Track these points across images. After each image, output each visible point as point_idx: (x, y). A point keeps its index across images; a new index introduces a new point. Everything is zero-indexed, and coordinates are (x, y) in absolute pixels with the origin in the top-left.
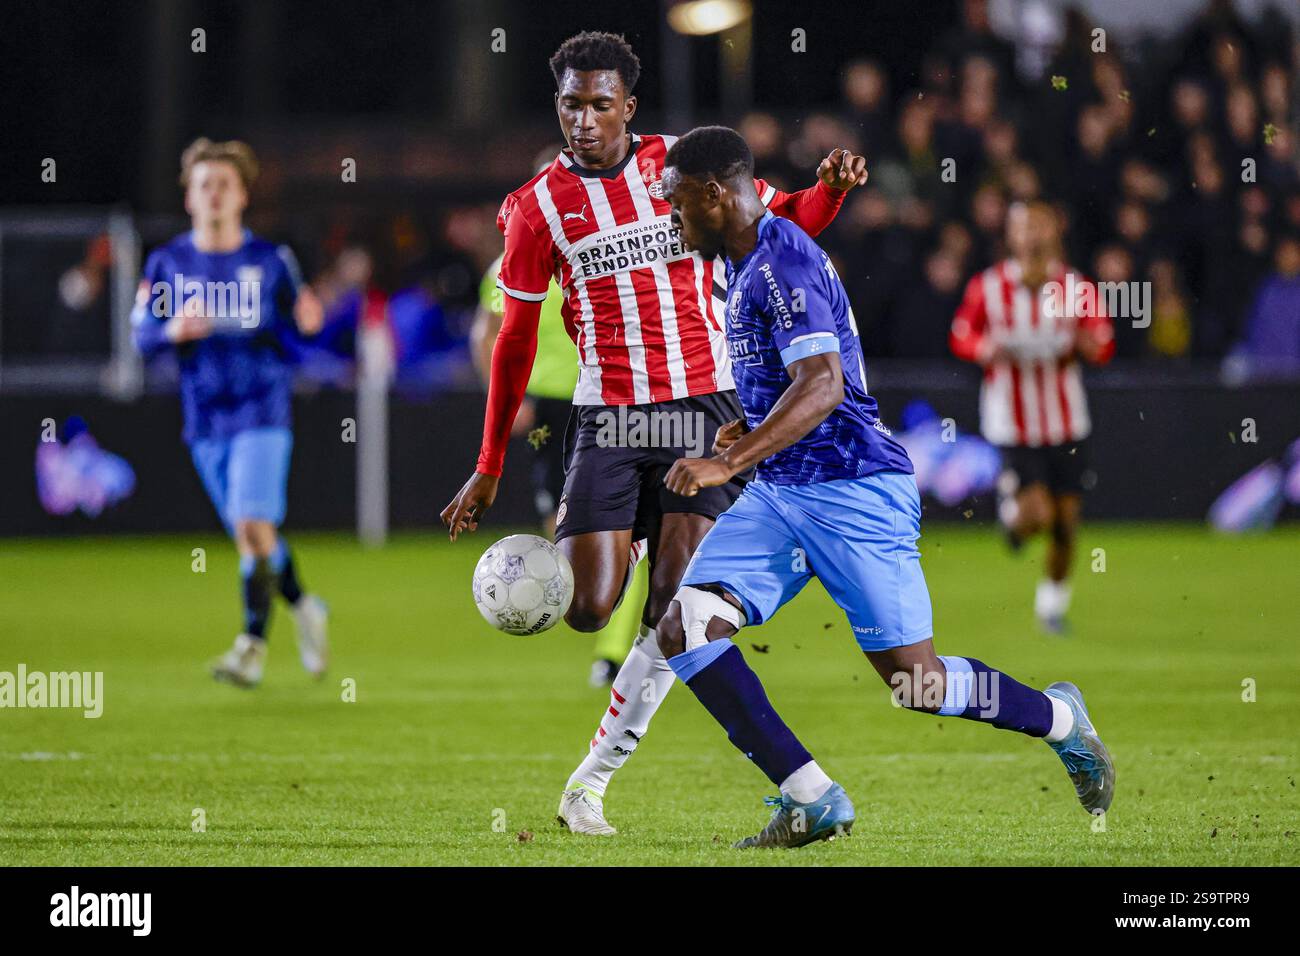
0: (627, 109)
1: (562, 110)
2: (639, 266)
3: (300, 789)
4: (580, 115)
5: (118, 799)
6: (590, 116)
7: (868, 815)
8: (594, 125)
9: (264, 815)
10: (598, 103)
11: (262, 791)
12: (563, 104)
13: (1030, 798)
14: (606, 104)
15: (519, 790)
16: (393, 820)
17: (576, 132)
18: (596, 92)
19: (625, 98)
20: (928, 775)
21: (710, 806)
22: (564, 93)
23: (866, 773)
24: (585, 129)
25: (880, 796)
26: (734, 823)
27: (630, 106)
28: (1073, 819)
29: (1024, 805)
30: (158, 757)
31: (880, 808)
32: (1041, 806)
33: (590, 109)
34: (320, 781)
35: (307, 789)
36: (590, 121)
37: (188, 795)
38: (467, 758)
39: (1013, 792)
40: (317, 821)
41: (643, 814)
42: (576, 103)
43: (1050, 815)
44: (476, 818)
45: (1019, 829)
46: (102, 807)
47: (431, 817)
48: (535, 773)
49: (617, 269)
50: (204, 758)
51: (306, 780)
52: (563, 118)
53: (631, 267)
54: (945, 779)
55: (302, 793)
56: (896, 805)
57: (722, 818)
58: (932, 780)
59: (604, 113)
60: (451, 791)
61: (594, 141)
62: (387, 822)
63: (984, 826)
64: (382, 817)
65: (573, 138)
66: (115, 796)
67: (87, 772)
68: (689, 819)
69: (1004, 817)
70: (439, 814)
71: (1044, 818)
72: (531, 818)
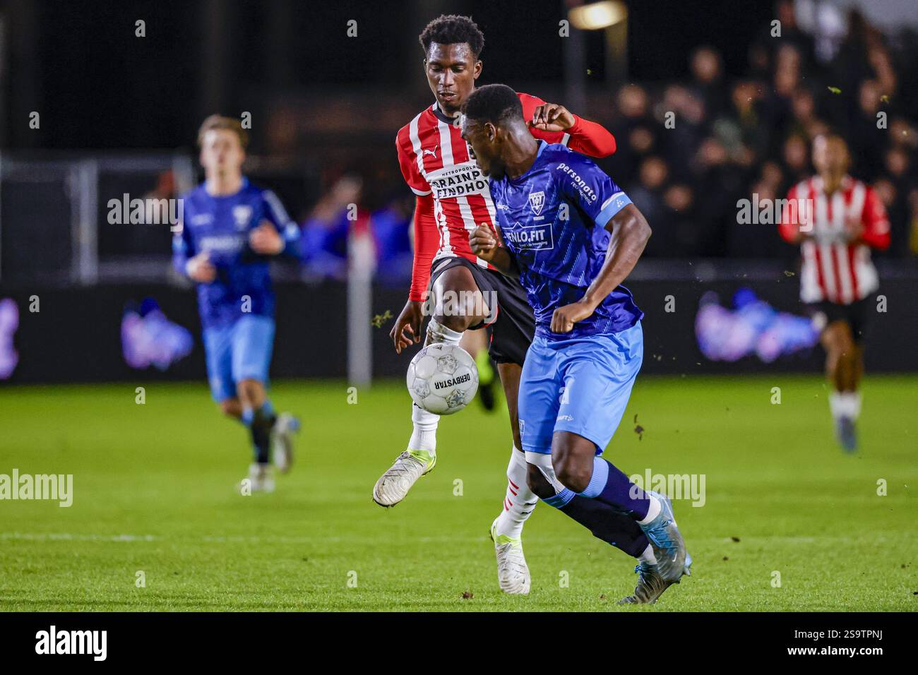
0: (475, 70)
1: (429, 72)
2: (471, 193)
3: (309, 561)
4: (442, 76)
5: (180, 569)
6: (450, 77)
7: (710, 580)
8: (453, 83)
9: (283, 580)
10: (456, 67)
11: (281, 563)
12: (430, 68)
13: (824, 569)
14: (461, 68)
15: (464, 563)
16: (374, 583)
17: (441, 89)
18: (452, 60)
19: (475, 62)
20: (752, 552)
21: (598, 574)
22: (431, 60)
23: (708, 551)
24: (446, 86)
25: (718, 567)
26: (615, 586)
27: (478, 67)
28: (854, 583)
29: (820, 573)
30: (208, 539)
31: (718, 575)
32: (832, 575)
33: (450, 71)
34: (322, 556)
35: (314, 561)
36: (450, 80)
37: (230, 566)
38: (425, 540)
39: (812, 564)
40: (320, 584)
41: (550, 580)
42: (440, 67)
43: (838, 581)
44: (433, 582)
45: (817, 590)
46: (168, 575)
47: (401, 582)
48: (474, 551)
49: (457, 194)
50: (241, 539)
51: (313, 556)
52: (431, 79)
53: (466, 193)
54: (763, 555)
55: (310, 564)
56: (729, 574)
57: (606, 583)
58: (755, 556)
59: (459, 74)
60: (415, 563)
61: (453, 95)
62: (370, 585)
63: (792, 589)
64: (367, 582)
65: (438, 92)
66: (177, 566)
67: (158, 550)
68: (583, 583)
69: (805, 583)
70: (407, 580)
71: (834, 582)
72: (472, 582)
